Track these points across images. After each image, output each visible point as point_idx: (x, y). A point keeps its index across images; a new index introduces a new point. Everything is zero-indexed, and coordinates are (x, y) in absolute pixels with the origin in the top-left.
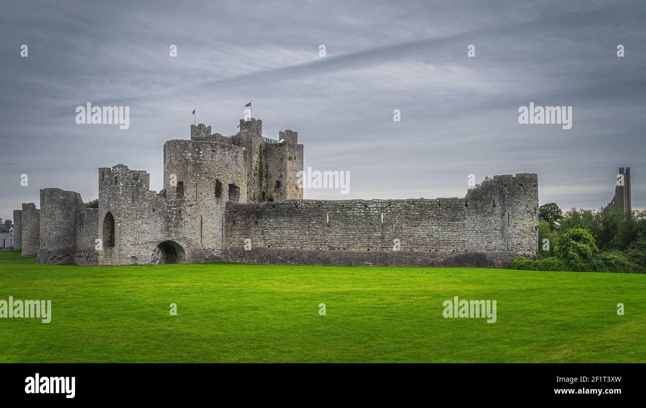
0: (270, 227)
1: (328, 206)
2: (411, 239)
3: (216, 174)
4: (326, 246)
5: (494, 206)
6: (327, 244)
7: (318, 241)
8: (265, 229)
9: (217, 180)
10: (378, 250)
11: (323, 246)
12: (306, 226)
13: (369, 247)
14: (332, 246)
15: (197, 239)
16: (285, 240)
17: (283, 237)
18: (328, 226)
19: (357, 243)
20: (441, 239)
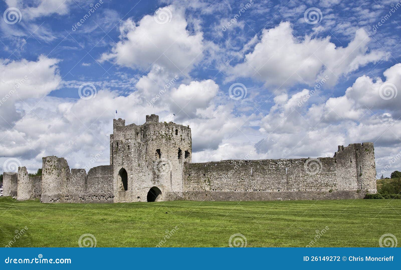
0: (214, 178)
1: (252, 164)
2: (305, 183)
3: (179, 144)
4: (251, 189)
5: (351, 162)
6: (252, 187)
7: (246, 186)
8: (210, 179)
9: (179, 148)
10: (285, 190)
11: (249, 189)
12: (238, 177)
13: (279, 189)
14: (255, 189)
15: (169, 186)
16: (224, 186)
17: (223, 184)
18: (252, 176)
19: (271, 186)
20: (323, 183)
